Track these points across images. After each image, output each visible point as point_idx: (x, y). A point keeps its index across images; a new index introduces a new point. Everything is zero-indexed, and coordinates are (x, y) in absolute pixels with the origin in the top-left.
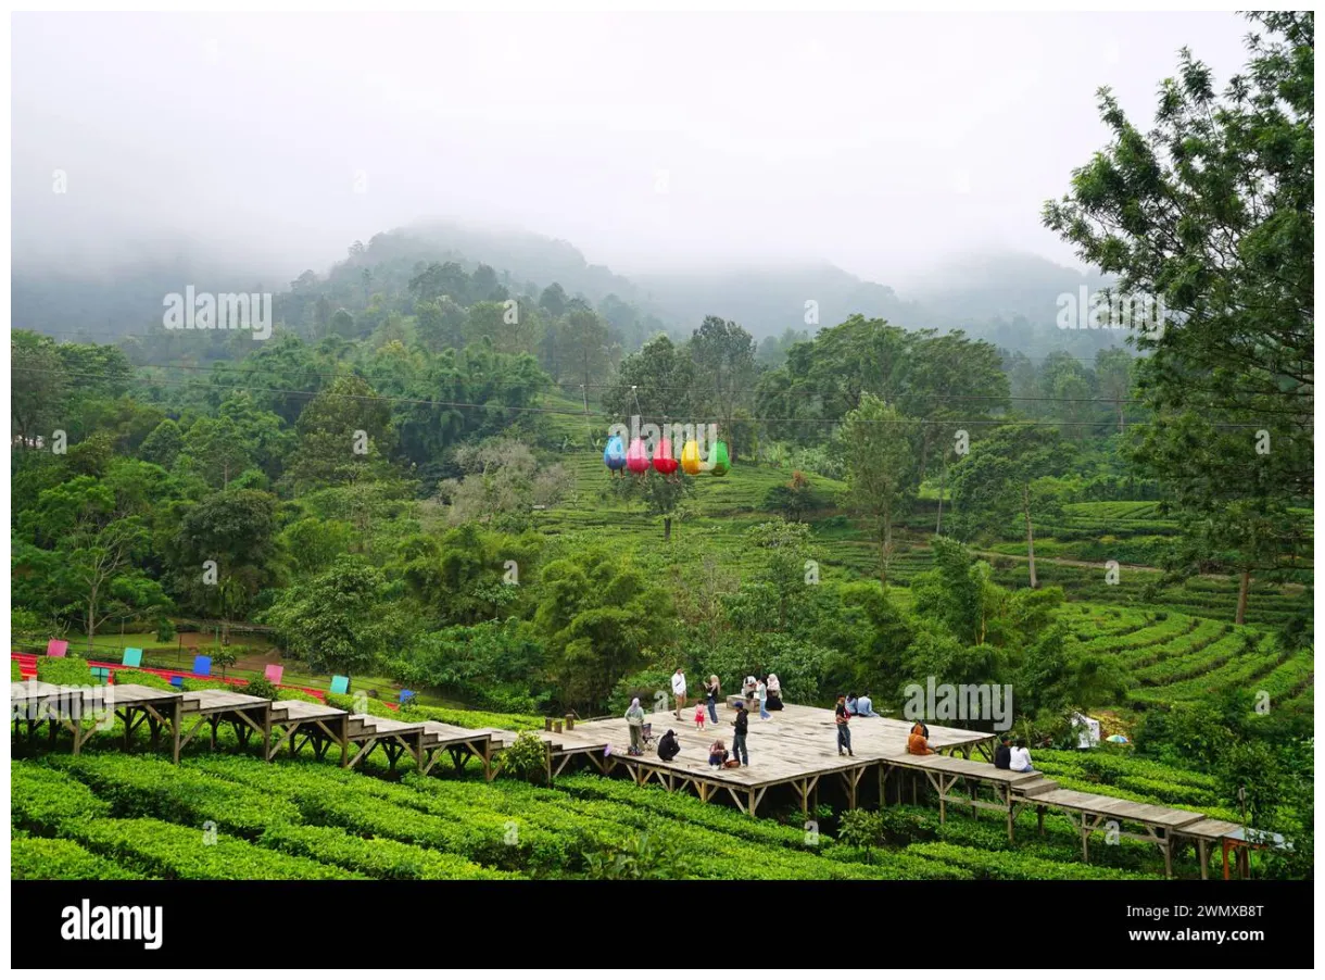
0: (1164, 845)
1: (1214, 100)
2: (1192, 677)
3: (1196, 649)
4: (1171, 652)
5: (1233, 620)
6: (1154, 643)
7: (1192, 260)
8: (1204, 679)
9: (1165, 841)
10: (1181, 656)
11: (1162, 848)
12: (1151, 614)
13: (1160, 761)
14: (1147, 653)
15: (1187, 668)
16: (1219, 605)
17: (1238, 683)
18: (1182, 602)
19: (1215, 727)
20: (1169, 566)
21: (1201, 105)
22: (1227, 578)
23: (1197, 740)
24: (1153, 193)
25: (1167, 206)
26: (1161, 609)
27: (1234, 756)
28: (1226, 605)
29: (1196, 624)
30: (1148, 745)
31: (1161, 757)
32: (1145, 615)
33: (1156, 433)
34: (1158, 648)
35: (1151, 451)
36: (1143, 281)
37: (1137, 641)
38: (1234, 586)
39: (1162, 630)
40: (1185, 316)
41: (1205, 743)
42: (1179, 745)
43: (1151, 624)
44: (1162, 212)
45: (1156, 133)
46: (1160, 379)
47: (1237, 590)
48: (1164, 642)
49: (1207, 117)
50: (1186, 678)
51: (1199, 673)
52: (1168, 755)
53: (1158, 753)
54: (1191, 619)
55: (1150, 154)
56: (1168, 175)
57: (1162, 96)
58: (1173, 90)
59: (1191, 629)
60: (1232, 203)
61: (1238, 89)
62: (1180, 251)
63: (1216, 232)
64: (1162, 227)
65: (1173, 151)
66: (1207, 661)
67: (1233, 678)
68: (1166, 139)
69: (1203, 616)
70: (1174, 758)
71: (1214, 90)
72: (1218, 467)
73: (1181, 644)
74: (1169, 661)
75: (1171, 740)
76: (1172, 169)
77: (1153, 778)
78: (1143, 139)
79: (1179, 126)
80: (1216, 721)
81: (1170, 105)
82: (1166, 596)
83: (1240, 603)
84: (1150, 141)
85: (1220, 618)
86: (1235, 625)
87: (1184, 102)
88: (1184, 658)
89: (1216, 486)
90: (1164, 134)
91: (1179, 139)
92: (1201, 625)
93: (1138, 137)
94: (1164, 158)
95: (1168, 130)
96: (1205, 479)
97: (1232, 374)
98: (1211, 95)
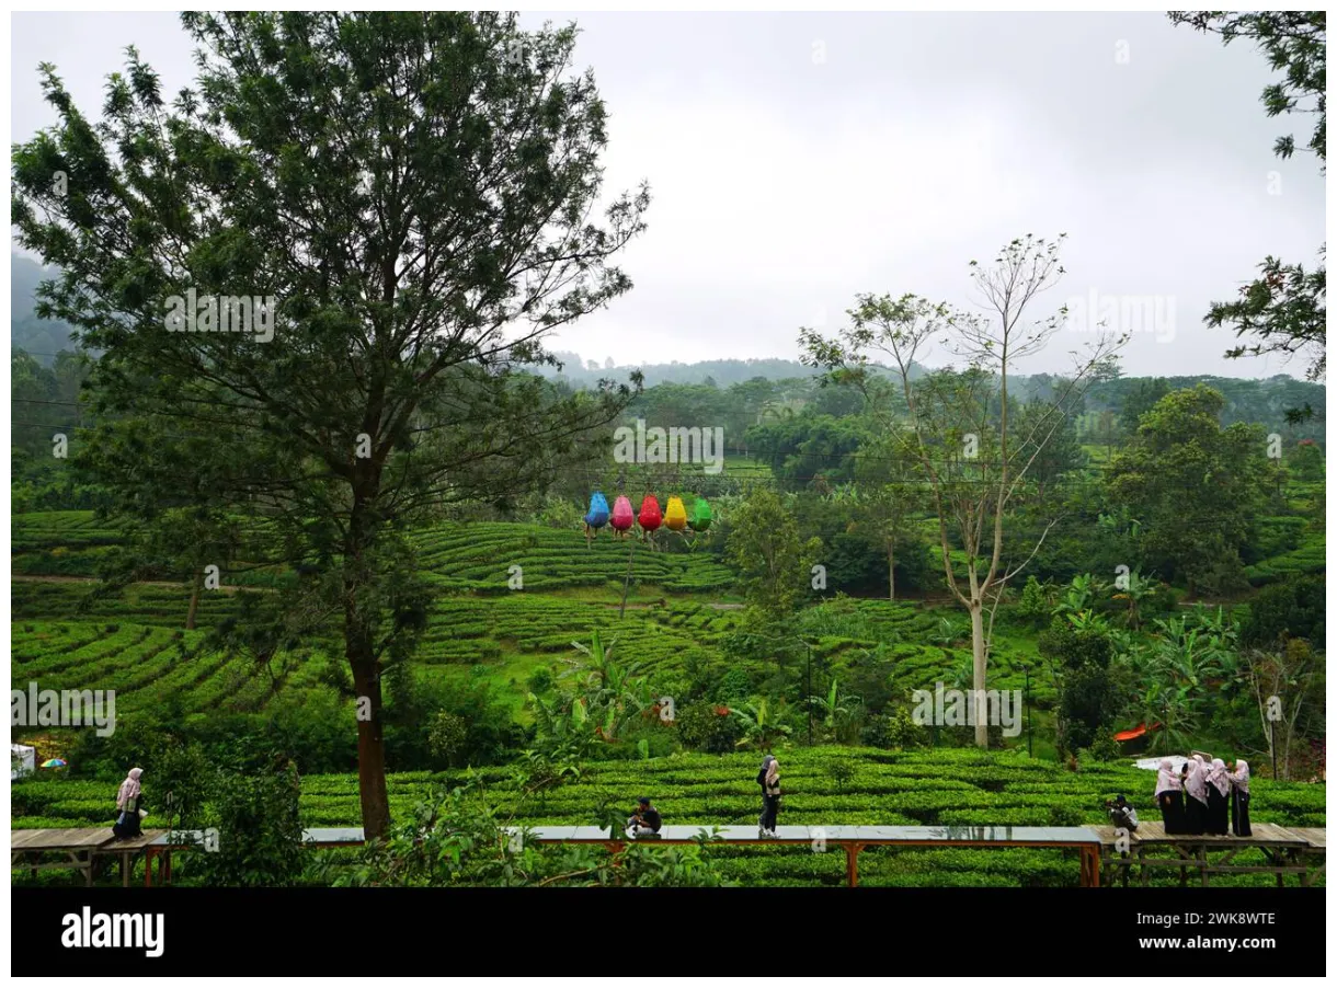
0: (86, 868)
1: (162, 107)
2: (139, 687)
3: (145, 658)
4: (119, 664)
5: (184, 626)
6: (103, 656)
7: (141, 263)
8: (151, 688)
9: (87, 863)
10: (130, 667)
11: (84, 872)
12: (102, 627)
13: (95, 779)
14: (94, 667)
15: (135, 679)
16: (173, 612)
17: (183, 687)
18: (136, 612)
19: (153, 735)
20: (106, 575)
21: (150, 109)
22: (181, 585)
23: (135, 751)
24: (102, 189)
25: (117, 205)
26: (112, 621)
27: (167, 761)
28: (179, 612)
29: (148, 633)
30: (84, 764)
31: (98, 775)
32: (96, 628)
33: (102, 438)
34: (107, 661)
35: (94, 456)
36: (90, 278)
37: (85, 657)
38: (186, 592)
39: (114, 642)
40: (133, 320)
41: (142, 753)
42: (116, 759)
43: (102, 637)
44: (111, 210)
45: (104, 127)
46: (105, 381)
47: (189, 596)
48: (113, 654)
49: (156, 123)
50: (134, 688)
51: (147, 682)
52: (103, 772)
53: (94, 772)
54: (142, 628)
55: (98, 147)
56: (119, 174)
57: (110, 91)
58: (121, 87)
59: (143, 639)
60: (181, 214)
61: (186, 101)
62: (129, 252)
63: (167, 242)
64: (111, 224)
65: (122, 149)
66: (156, 669)
67: (180, 682)
68: (115, 135)
69: (156, 624)
70: (110, 773)
71: (162, 97)
72: (161, 474)
73: (132, 654)
74: (117, 673)
75: (109, 756)
76: (121, 169)
77: (86, 799)
78: (93, 130)
79: (130, 126)
80: (154, 729)
81: (118, 102)
82: (120, 607)
83: (191, 609)
84: (99, 133)
85: (171, 625)
86: (186, 631)
87: (132, 102)
88: (133, 669)
89: (157, 493)
90: (113, 129)
91: (128, 140)
92: (153, 634)
93: (86, 126)
94: (114, 156)
95: (117, 126)
96: (147, 485)
97: (179, 384)
98: (159, 102)
